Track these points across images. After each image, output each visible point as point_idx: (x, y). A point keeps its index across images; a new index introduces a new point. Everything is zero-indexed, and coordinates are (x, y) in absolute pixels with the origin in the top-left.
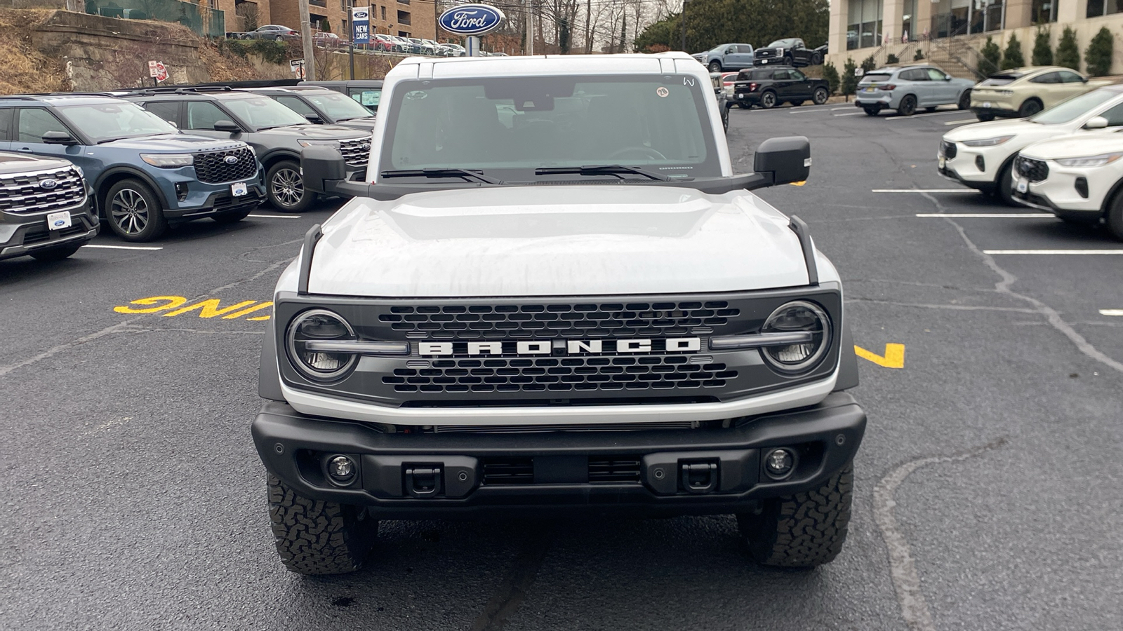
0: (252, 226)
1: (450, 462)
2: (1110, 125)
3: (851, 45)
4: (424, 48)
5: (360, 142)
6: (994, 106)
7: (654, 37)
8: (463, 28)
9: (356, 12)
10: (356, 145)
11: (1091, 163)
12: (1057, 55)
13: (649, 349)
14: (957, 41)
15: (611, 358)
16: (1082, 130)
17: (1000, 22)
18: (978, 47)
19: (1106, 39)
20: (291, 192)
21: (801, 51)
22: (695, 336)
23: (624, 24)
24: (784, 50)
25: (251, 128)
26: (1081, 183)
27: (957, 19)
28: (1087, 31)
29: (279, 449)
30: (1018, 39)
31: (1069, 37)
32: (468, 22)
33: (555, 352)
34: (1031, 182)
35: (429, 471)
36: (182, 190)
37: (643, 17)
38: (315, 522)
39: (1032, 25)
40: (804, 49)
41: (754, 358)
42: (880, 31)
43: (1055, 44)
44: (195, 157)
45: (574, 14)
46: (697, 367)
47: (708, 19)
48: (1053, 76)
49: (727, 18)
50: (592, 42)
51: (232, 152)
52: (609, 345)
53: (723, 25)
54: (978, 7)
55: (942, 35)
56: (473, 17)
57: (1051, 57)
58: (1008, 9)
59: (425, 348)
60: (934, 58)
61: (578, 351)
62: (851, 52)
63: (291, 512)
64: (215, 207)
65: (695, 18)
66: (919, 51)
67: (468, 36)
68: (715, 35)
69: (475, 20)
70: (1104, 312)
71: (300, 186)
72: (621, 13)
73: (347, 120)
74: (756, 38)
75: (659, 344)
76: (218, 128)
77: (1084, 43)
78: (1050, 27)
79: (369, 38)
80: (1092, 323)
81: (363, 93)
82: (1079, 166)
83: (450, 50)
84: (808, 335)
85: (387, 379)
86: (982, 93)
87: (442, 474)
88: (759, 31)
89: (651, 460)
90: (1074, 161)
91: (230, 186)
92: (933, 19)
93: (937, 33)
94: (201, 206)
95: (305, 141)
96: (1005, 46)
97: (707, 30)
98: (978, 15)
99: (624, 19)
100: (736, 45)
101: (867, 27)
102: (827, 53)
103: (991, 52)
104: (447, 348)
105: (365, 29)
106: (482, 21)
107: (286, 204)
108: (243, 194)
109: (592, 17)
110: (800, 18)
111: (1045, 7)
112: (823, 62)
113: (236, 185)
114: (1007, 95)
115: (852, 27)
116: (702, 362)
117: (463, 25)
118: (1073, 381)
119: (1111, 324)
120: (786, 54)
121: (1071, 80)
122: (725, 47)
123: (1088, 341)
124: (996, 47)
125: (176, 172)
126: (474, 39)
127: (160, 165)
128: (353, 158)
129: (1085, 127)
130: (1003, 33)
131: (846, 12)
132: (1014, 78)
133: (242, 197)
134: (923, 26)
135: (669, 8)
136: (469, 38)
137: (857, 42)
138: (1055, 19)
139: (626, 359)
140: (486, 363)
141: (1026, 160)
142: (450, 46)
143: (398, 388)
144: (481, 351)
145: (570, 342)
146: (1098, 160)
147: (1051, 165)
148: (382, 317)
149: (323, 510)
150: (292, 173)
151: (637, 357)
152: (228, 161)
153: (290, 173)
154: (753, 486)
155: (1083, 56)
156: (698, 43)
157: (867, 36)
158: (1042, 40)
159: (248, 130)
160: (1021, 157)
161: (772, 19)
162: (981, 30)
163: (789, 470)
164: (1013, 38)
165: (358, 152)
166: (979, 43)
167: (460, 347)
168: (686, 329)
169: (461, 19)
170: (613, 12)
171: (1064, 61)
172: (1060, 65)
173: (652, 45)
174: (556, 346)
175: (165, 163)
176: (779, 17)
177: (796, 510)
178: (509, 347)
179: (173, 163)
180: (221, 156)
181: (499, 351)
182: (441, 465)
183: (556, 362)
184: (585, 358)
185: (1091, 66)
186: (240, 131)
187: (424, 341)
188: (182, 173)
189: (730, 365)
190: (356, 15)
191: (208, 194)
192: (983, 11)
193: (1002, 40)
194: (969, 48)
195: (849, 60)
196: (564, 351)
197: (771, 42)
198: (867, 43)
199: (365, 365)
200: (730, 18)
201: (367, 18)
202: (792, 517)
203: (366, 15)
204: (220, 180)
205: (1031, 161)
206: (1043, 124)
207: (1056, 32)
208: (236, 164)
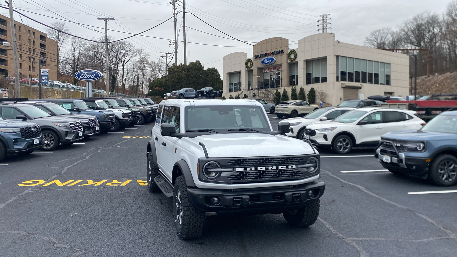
0: (35, 156)
1: (244, 197)
2: (328, 119)
3: (231, 90)
4: (56, 85)
5: (76, 123)
6: (283, 112)
7: (157, 84)
8: (85, 79)
9: (43, 71)
10: (75, 124)
11: (327, 130)
12: (299, 96)
13: (285, 168)
14: (267, 90)
15: (278, 170)
16: (320, 121)
17: (280, 84)
18: (274, 93)
19: (313, 91)
20: (48, 143)
21: (212, 92)
22: (294, 165)
23: (138, 78)
24: (207, 91)
25: (32, 118)
26: (325, 136)
27: (266, 83)
28: (307, 89)
29: (201, 197)
30: (286, 90)
31: (302, 90)
32: (88, 76)
33: (266, 169)
34: (310, 136)
35: (239, 199)
36: (16, 141)
37: (146, 76)
38: (197, 220)
39: (290, 86)
40: (213, 91)
41: (306, 170)
42: (241, 86)
43: (298, 92)
44: (21, 129)
45: (117, 73)
46: (295, 172)
47: (177, 78)
48: (300, 103)
49: (184, 79)
50: (125, 84)
51: (33, 127)
52: (277, 168)
53: (183, 81)
54: (272, 79)
55: (261, 88)
56: (90, 74)
57: (297, 97)
58: (282, 80)
59: (237, 170)
60: (261, 96)
61: (271, 169)
62: (231, 93)
63: (192, 218)
64: (28, 148)
65: (172, 78)
66: (254, 93)
67: (87, 82)
68: (180, 85)
69: (90, 76)
70: (342, 172)
71: (53, 140)
72: (137, 74)
73: (63, 115)
74: (195, 87)
75: (287, 167)
76: (17, 118)
77: (307, 93)
78: (296, 87)
79: (48, 81)
80: (340, 175)
81: (63, 104)
82: (324, 131)
83: (67, 86)
84: (314, 165)
85: (228, 177)
86: (279, 108)
87: (242, 200)
88: (196, 84)
89: (287, 194)
90: (322, 130)
91: (33, 140)
92: (258, 83)
93: (260, 88)
94: (23, 148)
95: (56, 123)
96: (282, 93)
97: (177, 83)
98: (273, 82)
99: (138, 76)
100: (189, 89)
101: (236, 84)
102: (223, 93)
103: (278, 94)
104: (242, 169)
105: (47, 78)
106: (94, 76)
107: (46, 147)
108: (37, 143)
109: (125, 75)
110: (210, 80)
111: (293, 80)
112: (221, 96)
113: (35, 140)
114: (287, 109)
115: (230, 84)
116: (296, 171)
117: (85, 77)
118: (343, 188)
119: (345, 175)
120: (207, 93)
121: (304, 105)
122: (185, 89)
123: (341, 179)
124: (279, 93)
125: (13, 135)
126: (90, 83)
127: (6, 132)
128: (74, 129)
129: (321, 120)
130: (281, 88)
131: (228, 79)
132: (288, 104)
133: (37, 144)
134: (255, 85)
135: (156, 73)
136: (88, 83)
137: (232, 89)
138: (297, 84)
139: (281, 171)
140: (251, 173)
141: (308, 129)
142: (67, 84)
143: (231, 179)
144: (250, 170)
145: (269, 167)
146: (329, 129)
147: (316, 131)
148: (228, 162)
149: (200, 217)
150: (49, 135)
151: (283, 170)
152: (33, 130)
153: (48, 135)
154: (306, 200)
155: (307, 97)
156: (174, 87)
157: (236, 87)
158: (294, 91)
159: (30, 118)
160: (306, 129)
161: (201, 80)
162: (274, 87)
163: (313, 196)
164: (285, 90)
165: (76, 127)
166: (274, 91)
167: (245, 169)
168: (292, 163)
169: (84, 75)
170: (133, 73)
171: (301, 98)
172: (300, 99)
173: (156, 87)
174: (266, 168)
175: (8, 131)
176: (203, 79)
177: (308, 209)
178: (256, 169)
179: (12, 131)
180: (30, 129)
181: (254, 170)
182: (242, 198)
183: (266, 172)
184: (272, 171)
185: (309, 100)
186: (26, 119)
187: (237, 168)
188: (16, 135)
189: (301, 172)
190: (42, 72)
191: (25, 143)
192: (274, 81)
193: (281, 90)
194: (271, 93)
195: (231, 96)
196: (267, 169)
197: (201, 89)
198: (236, 90)
199: (223, 174)
200: (185, 79)
201: (47, 74)
202: (308, 211)
203: (47, 72)
204: (30, 138)
205: (310, 130)
206: (308, 119)
207: (298, 88)
208: (35, 132)
